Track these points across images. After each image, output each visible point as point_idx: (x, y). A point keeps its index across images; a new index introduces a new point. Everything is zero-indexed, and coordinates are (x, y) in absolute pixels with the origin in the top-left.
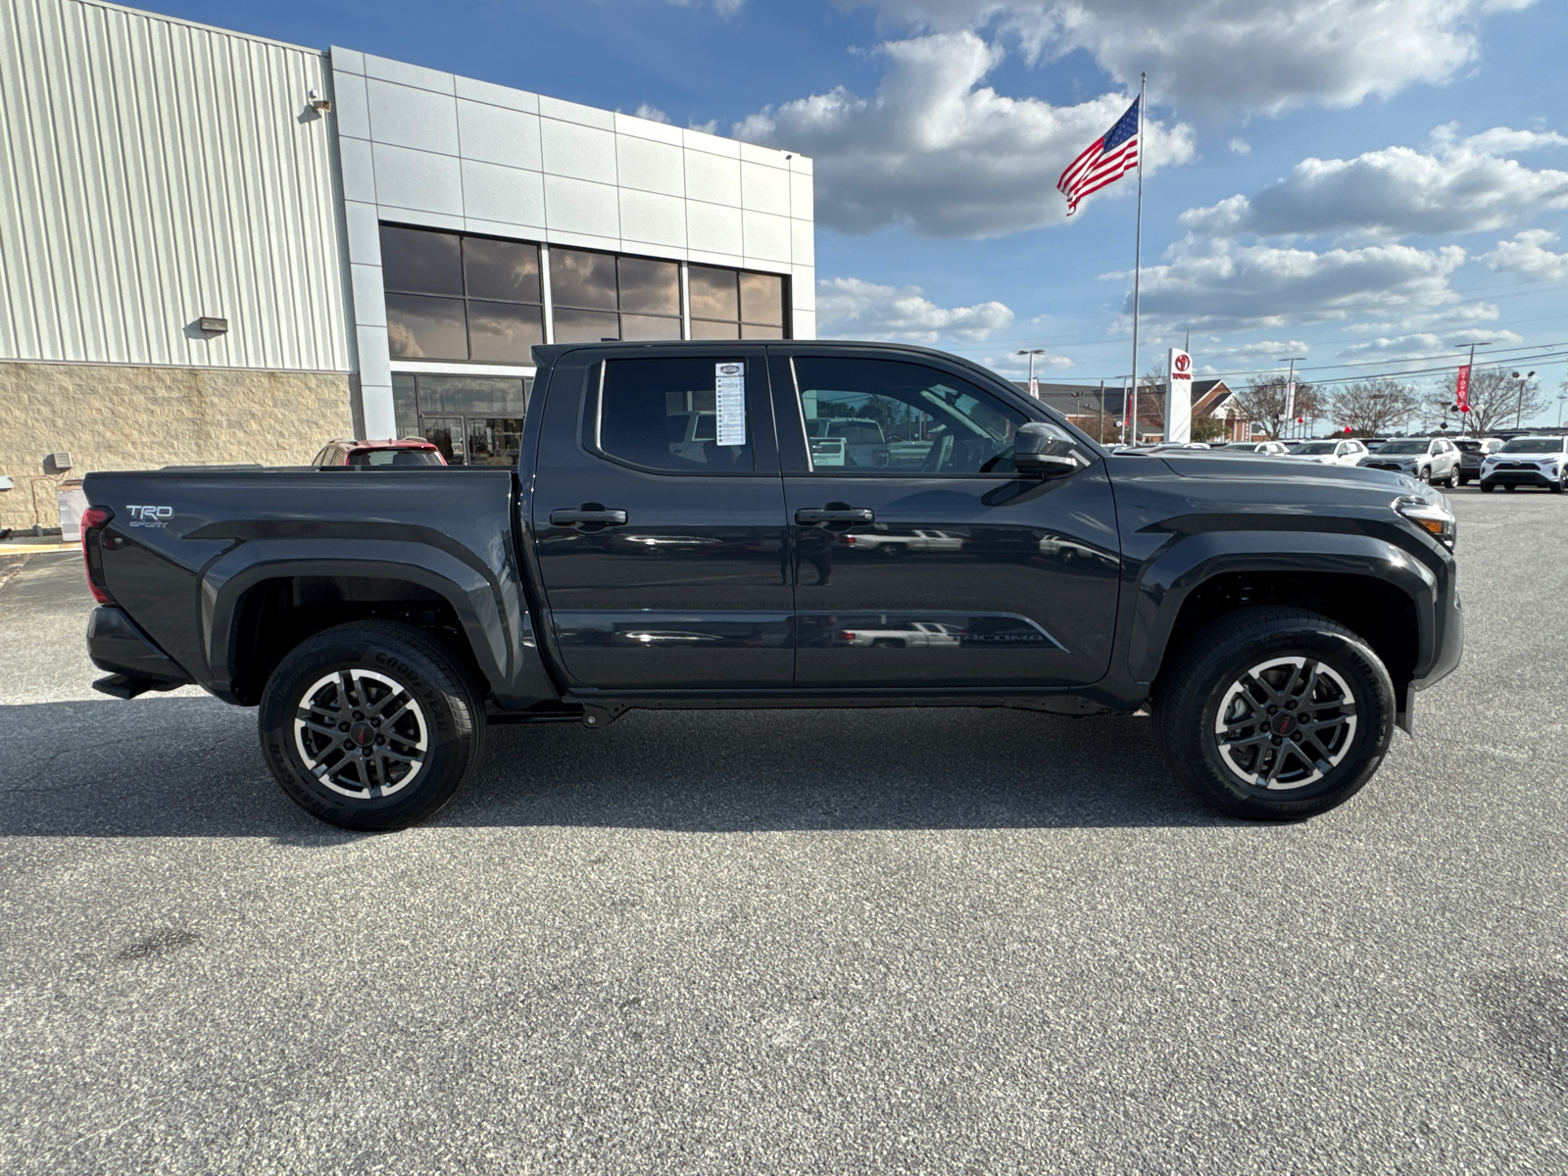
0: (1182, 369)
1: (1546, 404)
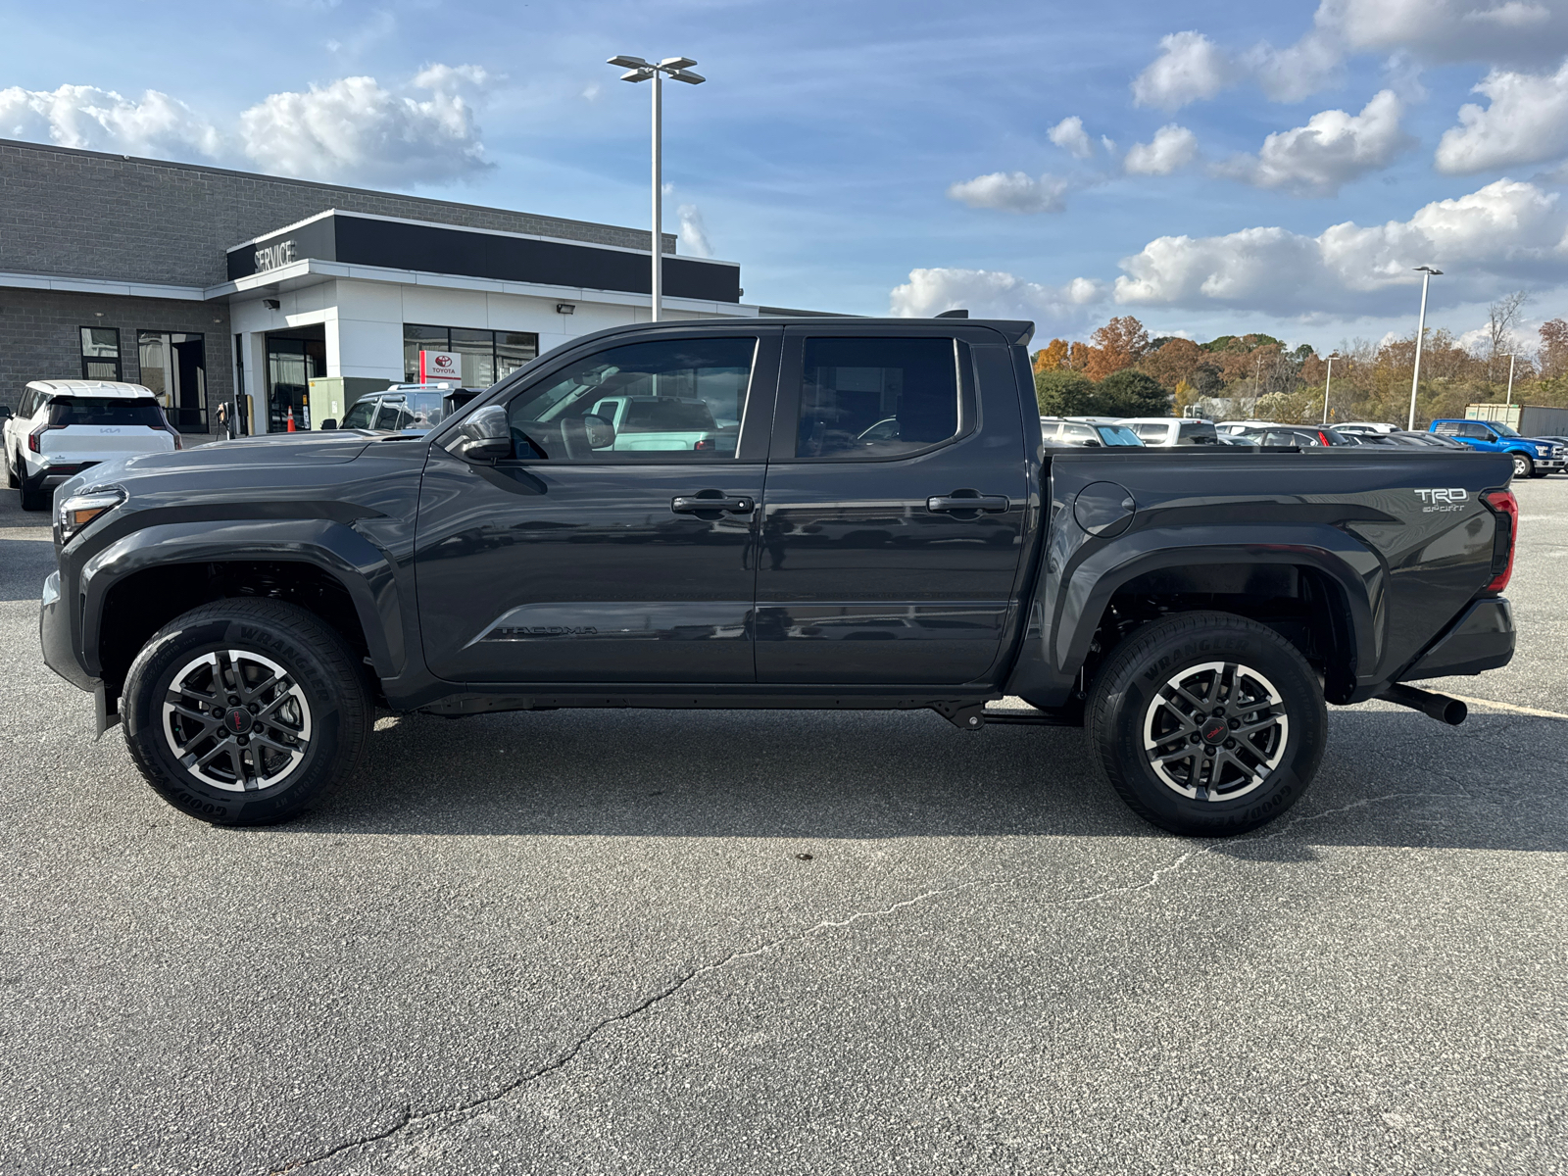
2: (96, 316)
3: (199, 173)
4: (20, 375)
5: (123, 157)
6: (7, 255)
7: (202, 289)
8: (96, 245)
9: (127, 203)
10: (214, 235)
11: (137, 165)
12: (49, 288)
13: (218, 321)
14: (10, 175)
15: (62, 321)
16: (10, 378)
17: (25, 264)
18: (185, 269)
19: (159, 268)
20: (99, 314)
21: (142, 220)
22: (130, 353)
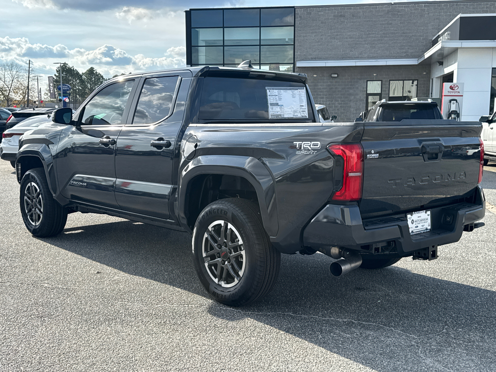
2: (373, 75)
3: (423, 5)
4: (343, 102)
5: (391, 3)
6: (343, 53)
7: (417, 59)
8: (377, 44)
9: (391, 24)
10: (427, 33)
11: (397, 6)
12: (355, 65)
13: (425, 73)
14: (347, 19)
15: (360, 79)
16: (339, 104)
17: (349, 56)
18: (413, 50)
19: (402, 51)
20: (375, 75)
21: (396, 30)
22: (386, 91)
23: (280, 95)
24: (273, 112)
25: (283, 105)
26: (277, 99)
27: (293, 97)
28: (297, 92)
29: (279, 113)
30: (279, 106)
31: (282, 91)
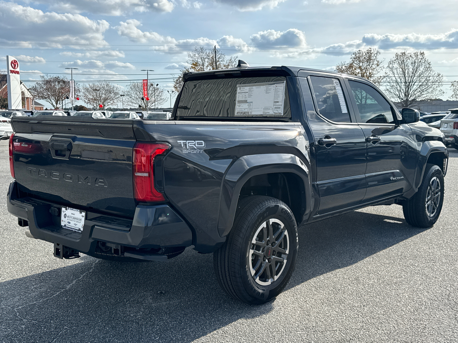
0: (14, 68)
1: (167, 99)
23: (251, 91)
24: (240, 109)
25: (252, 102)
26: (247, 96)
27: (266, 93)
28: (272, 87)
29: (246, 111)
30: (247, 103)
31: (254, 87)
